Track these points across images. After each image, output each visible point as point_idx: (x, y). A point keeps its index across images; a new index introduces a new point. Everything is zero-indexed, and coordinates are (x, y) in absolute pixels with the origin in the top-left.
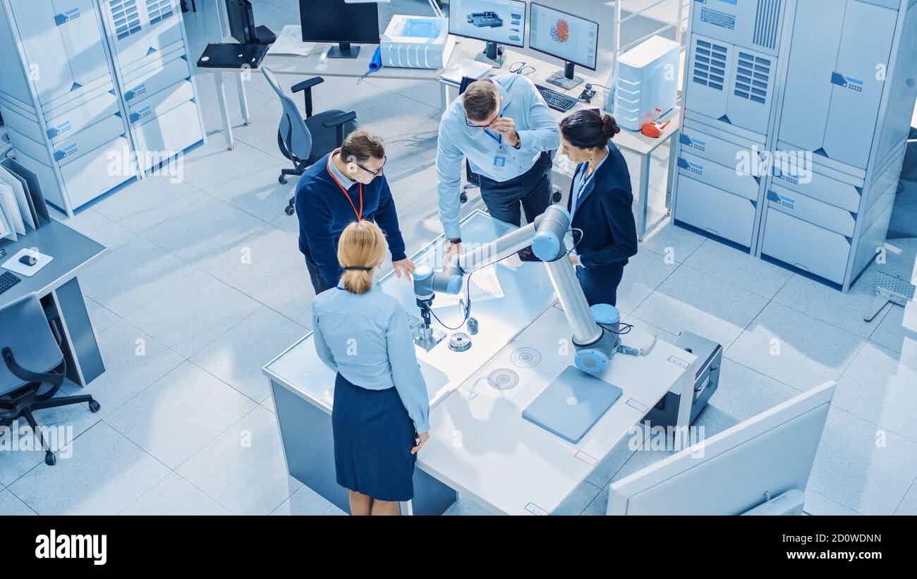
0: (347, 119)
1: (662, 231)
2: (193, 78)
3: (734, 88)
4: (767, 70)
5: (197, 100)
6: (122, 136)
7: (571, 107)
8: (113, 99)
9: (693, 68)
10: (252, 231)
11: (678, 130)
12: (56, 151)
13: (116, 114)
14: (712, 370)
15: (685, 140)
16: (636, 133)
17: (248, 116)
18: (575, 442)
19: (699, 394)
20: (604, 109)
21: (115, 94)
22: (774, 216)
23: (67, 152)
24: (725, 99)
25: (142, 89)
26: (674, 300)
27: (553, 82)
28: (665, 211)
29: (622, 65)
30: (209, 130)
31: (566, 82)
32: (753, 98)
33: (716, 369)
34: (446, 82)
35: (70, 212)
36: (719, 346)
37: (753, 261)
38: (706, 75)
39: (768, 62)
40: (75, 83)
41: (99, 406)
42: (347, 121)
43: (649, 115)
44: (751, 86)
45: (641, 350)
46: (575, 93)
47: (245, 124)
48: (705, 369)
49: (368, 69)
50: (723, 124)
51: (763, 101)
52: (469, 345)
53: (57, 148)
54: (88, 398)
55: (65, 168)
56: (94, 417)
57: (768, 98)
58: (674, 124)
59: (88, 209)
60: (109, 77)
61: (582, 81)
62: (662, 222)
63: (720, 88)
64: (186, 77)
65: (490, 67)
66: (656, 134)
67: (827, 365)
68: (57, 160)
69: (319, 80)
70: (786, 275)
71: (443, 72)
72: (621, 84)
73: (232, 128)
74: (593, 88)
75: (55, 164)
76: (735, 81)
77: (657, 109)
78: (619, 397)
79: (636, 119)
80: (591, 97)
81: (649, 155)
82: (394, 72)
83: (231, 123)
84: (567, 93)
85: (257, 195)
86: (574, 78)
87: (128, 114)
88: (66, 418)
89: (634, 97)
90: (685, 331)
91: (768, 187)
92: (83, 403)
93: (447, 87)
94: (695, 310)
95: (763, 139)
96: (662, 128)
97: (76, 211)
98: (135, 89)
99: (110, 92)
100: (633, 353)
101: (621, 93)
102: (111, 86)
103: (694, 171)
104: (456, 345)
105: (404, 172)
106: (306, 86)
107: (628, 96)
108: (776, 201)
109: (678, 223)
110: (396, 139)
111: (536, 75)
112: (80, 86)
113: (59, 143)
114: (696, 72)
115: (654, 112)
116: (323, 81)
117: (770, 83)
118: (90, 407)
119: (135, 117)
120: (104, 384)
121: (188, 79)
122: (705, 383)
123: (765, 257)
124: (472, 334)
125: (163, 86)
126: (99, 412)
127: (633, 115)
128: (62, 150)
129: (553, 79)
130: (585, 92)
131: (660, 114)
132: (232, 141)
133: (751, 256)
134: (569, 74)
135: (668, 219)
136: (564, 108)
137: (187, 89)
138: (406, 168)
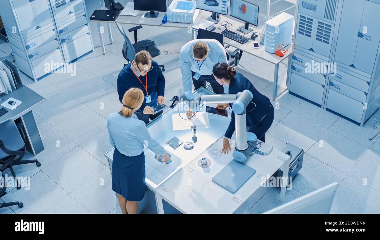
0: (151, 44)
1: (284, 96)
2: (88, 24)
3: (315, 37)
4: (330, 30)
5: (90, 33)
6: (57, 48)
7: (246, 42)
8: (54, 33)
9: (298, 27)
10: (110, 91)
11: (292, 53)
12: (30, 54)
13: (55, 39)
14: (299, 160)
15: (294, 58)
16: (273, 54)
17: (112, 40)
18: (234, 193)
19: (292, 171)
20: (260, 43)
21: (55, 31)
22: (332, 92)
23: (34, 55)
24: (312, 41)
25: (66, 29)
26: (287, 127)
27: (239, 31)
28: (286, 87)
29: (268, 25)
30: (95, 46)
31: (245, 31)
32: (324, 41)
33: (300, 160)
34: (194, 29)
35: (36, 80)
36: (303, 150)
37: (322, 111)
38: (304, 31)
39: (331, 26)
40: (37, 26)
41: (41, 164)
42: (151, 45)
43: (279, 47)
44: (323, 36)
45: (266, 153)
46: (248, 36)
47: (111, 44)
48: (296, 160)
49: (161, 23)
50: (311, 52)
51: (328, 43)
52: (192, 147)
53: (30, 53)
54: (36, 161)
55: (33, 61)
56: (38, 169)
57: (330, 42)
58: (290, 51)
59: (43, 79)
60: (52, 24)
61: (252, 30)
62: (284, 92)
63: (310, 36)
64: (86, 24)
65: (213, 23)
66: (282, 55)
67: (351, 159)
68: (30, 58)
69: (140, 27)
70: (336, 118)
71: (193, 25)
72: (267, 33)
73: (105, 45)
74: (257, 34)
75: (29, 60)
76: (316, 34)
77: (282, 44)
78: (254, 174)
79: (273, 48)
80: (255, 38)
81: (278, 64)
82: (172, 24)
83: (104, 43)
84: (245, 36)
85: (113, 75)
86: (249, 29)
87: (60, 39)
88: (27, 169)
89: (273, 39)
90: (289, 143)
91: (329, 80)
92: (34, 163)
93: (195, 31)
94: (295, 132)
95: (328, 59)
96: (285, 52)
97: (38, 79)
98: (63, 29)
99: (52, 30)
100: (262, 154)
101: (267, 37)
102: (53, 28)
103: (298, 71)
104: (187, 147)
105: (176, 67)
106: (135, 29)
107: (270, 38)
108: (333, 86)
109: (291, 93)
110: (174, 52)
111: (233, 27)
112: (40, 27)
113: (31, 51)
114: (300, 29)
115: (281, 45)
116: (142, 27)
117: (331, 35)
118: (37, 165)
119: (63, 41)
120: (43, 155)
121: (86, 25)
122: (296, 166)
123: (327, 109)
124: (194, 142)
125: (75, 28)
126: (40, 167)
127: (272, 47)
128: (32, 54)
129: (239, 29)
130: (252, 36)
131: (284, 47)
132: (105, 51)
133: (321, 109)
134: (247, 27)
135: (287, 91)
136: (243, 42)
137: (86, 29)
138: (177, 65)
